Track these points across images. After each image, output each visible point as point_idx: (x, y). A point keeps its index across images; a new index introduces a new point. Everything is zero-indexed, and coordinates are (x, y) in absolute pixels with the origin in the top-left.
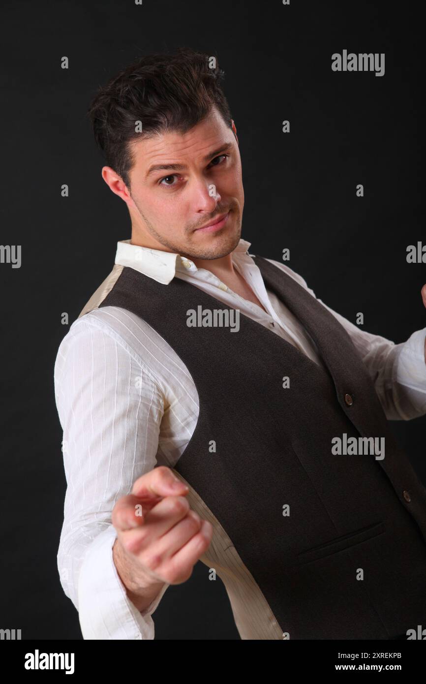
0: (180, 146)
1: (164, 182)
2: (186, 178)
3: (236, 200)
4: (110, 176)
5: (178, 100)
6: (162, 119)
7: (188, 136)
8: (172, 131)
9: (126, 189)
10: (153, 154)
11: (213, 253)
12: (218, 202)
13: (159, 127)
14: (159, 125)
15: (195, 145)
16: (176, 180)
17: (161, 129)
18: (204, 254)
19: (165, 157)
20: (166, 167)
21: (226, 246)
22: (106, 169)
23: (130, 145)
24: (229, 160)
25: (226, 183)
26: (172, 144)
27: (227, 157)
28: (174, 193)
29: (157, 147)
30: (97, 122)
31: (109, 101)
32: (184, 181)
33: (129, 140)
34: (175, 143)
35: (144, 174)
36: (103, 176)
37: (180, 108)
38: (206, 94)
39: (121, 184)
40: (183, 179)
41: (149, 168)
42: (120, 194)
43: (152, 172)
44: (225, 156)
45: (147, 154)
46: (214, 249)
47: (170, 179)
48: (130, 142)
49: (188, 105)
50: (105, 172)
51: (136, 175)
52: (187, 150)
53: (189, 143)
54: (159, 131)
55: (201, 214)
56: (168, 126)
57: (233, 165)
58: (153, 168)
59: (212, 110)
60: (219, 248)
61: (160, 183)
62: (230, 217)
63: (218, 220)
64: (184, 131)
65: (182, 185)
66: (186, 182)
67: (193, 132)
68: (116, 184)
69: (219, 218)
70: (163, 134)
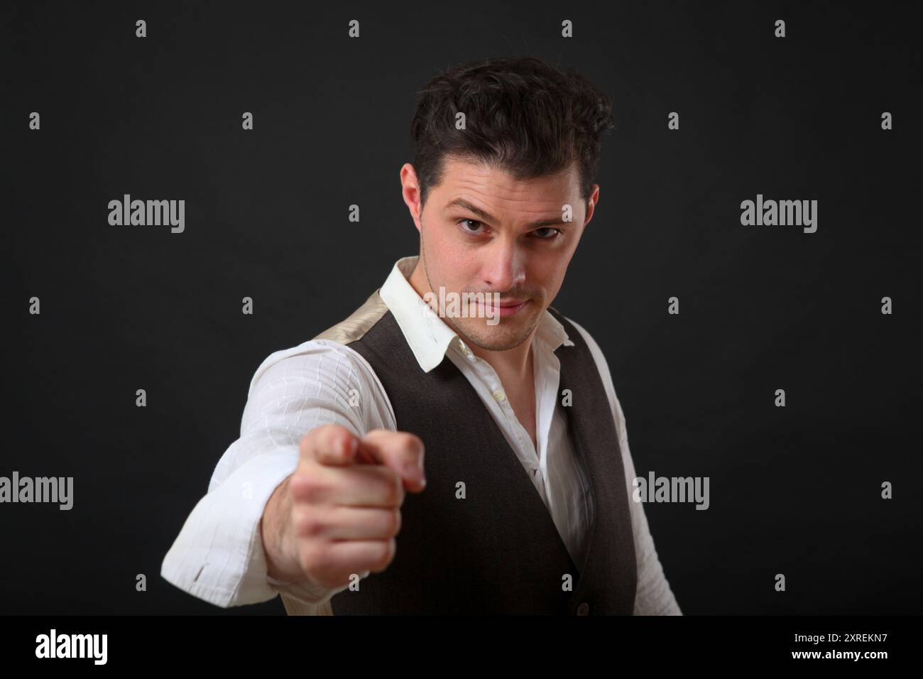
0: (504, 193)
1: (465, 225)
2: (494, 234)
3: (544, 290)
4: (409, 179)
5: (531, 138)
6: (498, 150)
7: (521, 186)
8: (504, 169)
9: (419, 205)
10: (467, 184)
11: (482, 341)
12: (518, 284)
13: (491, 156)
14: (492, 154)
15: (525, 202)
16: (480, 231)
17: (492, 160)
18: (469, 335)
19: (480, 196)
20: (474, 210)
21: (501, 339)
22: (408, 167)
23: (446, 159)
24: (560, 239)
25: (542, 265)
26: (497, 186)
27: (560, 234)
28: (469, 244)
29: (477, 179)
30: (424, 107)
31: (448, 93)
32: (490, 235)
33: (448, 152)
34: (501, 187)
35: (445, 203)
36: (401, 174)
37: (527, 146)
38: (572, 145)
39: (417, 195)
40: (490, 233)
41: (455, 198)
42: (411, 206)
43: (455, 206)
44: (558, 230)
45: (461, 180)
46: (485, 336)
47: (474, 224)
48: (448, 156)
49: (539, 148)
50: (406, 172)
51: (437, 197)
52: (511, 203)
53: (517, 195)
54: (488, 161)
55: (489, 287)
56: (502, 161)
57: (562, 248)
58: (458, 202)
59: (570, 167)
60: (492, 338)
61: (460, 222)
62: (526, 307)
63: (507, 303)
64: (519, 177)
65: (485, 240)
66: (491, 239)
67: (530, 184)
68: (411, 191)
69: (510, 303)
70: (491, 168)
